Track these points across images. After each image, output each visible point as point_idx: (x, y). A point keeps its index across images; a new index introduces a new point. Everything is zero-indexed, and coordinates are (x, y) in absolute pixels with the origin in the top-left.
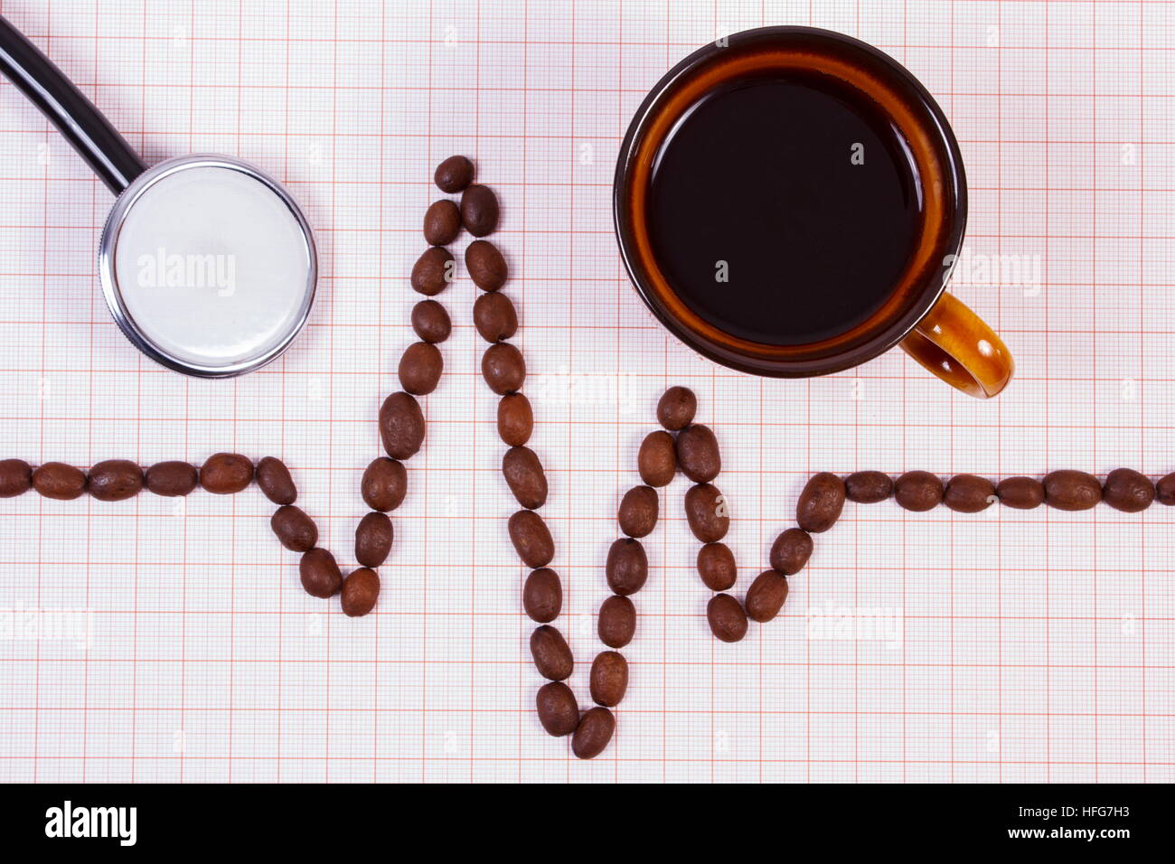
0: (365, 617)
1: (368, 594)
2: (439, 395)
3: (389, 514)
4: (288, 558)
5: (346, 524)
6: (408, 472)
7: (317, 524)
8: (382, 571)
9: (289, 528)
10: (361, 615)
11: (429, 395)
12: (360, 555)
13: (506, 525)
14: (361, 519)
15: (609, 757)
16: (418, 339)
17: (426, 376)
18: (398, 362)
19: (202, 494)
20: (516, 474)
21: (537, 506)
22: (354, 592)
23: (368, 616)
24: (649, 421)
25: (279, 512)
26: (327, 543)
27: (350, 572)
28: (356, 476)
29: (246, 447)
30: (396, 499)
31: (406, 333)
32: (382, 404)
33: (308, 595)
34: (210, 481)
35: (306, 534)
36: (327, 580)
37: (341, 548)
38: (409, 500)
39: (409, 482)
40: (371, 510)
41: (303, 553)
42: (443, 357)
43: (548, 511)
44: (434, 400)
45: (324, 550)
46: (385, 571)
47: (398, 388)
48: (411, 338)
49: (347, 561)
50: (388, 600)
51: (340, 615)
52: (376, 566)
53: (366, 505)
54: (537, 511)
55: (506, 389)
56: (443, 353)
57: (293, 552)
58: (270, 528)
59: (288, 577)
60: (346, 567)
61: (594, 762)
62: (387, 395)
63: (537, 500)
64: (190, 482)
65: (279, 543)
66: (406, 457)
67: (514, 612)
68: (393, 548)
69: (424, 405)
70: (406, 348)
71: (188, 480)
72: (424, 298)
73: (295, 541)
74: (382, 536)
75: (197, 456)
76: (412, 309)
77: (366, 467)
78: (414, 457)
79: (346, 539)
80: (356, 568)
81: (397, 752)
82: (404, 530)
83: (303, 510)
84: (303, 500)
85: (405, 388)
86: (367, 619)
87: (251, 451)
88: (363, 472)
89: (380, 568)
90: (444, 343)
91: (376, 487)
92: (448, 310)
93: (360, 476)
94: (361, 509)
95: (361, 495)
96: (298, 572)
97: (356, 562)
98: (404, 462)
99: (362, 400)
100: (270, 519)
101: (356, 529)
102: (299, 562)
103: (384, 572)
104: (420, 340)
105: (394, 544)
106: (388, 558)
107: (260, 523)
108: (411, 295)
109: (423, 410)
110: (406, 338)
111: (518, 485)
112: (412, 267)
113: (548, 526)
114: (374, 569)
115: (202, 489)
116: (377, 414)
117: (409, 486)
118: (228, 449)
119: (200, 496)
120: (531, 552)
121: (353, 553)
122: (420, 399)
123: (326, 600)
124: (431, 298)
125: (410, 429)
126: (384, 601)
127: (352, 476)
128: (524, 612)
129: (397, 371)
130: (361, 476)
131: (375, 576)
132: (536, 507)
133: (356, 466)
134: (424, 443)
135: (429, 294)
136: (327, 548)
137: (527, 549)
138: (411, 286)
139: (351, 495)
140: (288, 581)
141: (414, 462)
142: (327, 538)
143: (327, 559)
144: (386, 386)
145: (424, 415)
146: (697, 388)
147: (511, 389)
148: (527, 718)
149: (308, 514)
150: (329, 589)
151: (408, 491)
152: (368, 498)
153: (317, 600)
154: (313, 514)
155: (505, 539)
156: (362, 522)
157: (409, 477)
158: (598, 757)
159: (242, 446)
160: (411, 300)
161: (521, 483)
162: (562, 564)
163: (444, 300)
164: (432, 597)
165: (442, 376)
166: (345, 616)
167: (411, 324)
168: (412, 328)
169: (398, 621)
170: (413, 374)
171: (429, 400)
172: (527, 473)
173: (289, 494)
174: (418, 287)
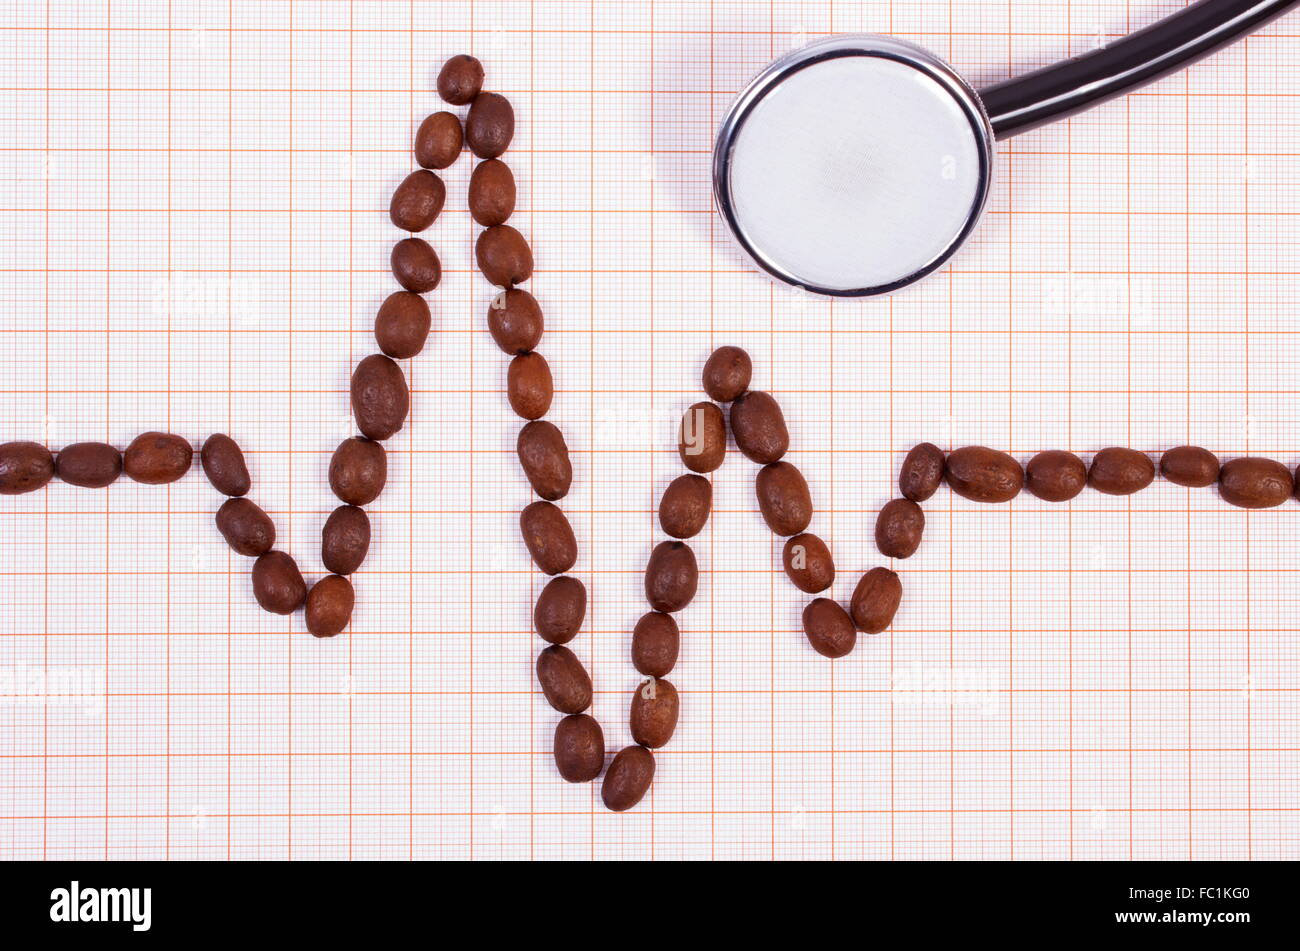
0: (335, 637)
1: (339, 608)
2: (426, 358)
3: (365, 508)
4: (238, 564)
5: (311, 521)
6: (388, 455)
7: (274, 521)
8: (357, 579)
9: (238, 527)
10: (331, 634)
11: (414, 358)
12: (328, 558)
13: (518, 521)
14: (329, 515)
15: (644, 810)
16: (398, 287)
17: (409, 335)
18: (374, 317)
19: (129, 485)
20: (533, 456)
21: (556, 497)
22: (323, 605)
23: (340, 636)
24: (692, 389)
25: (227, 505)
26: (287, 546)
27: (317, 581)
28: (323, 461)
29: (183, 425)
30: (373, 488)
31: (384, 280)
32: (354, 370)
33: (263, 611)
34: (136, 467)
35: (259, 534)
36: (286, 591)
37: (305, 551)
38: (390, 491)
39: (389, 467)
40: (342, 503)
41: (256, 558)
42: (431, 310)
43: (571, 503)
44: (420, 364)
45: (282, 554)
46: (361, 580)
47: (373, 348)
48: (390, 286)
49: (313, 568)
50: (365, 615)
51: (305, 636)
52: (348, 572)
53: (335, 497)
54: (557, 503)
55: (517, 347)
56: (431, 306)
57: (244, 557)
58: (215, 527)
59: (238, 588)
60: (311, 576)
61: (625, 816)
62: (361, 359)
63: (557, 490)
64: (112, 469)
65: (227, 545)
66: (385, 437)
67: (523, 629)
68: (370, 550)
69: (408, 371)
70: (384, 299)
71: (110, 467)
72: (406, 235)
73: (246, 543)
74: (357, 536)
75: (121, 437)
76: (391, 250)
77: (335, 449)
78: (395, 436)
79: (311, 539)
80: (323, 576)
81: (378, 806)
82: (384, 527)
83: (256, 503)
84: (256, 491)
85: (383, 349)
86: (340, 639)
87: (189, 431)
88: (331, 455)
89: (353, 575)
90: (432, 292)
91: (347, 475)
92: (437, 251)
93: (328, 459)
94: (329, 503)
95: (329, 485)
96: (251, 582)
97: (324, 569)
98: (383, 443)
99: (329, 364)
100: (214, 516)
101: (322, 527)
102: (251, 570)
103: (359, 582)
104: (402, 289)
105: (371, 545)
106: (364, 563)
107: (202, 522)
108: (391, 232)
109: (407, 377)
110: (384, 286)
111: (534, 469)
112: (391, 196)
113: (570, 521)
114: (347, 577)
115: (129, 479)
116: (348, 383)
117: (389, 473)
118: (160, 427)
119: (125, 486)
120: (547, 554)
121: (319, 557)
122: (403, 364)
123: (287, 617)
124: (415, 235)
125: (390, 402)
126: (359, 618)
127: (317, 461)
128: (535, 629)
129: (373, 328)
130: (329, 461)
131: (348, 586)
132: (555, 499)
133: (323, 449)
134: (408, 418)
135: (412, 230)
136: (287, 552)
137: (543, 551)
138: (390, 220)
139: (317, 485)
140: (238, 594)
141: (396, 442)
142: (287, 539)
143: (287, 563)
144: (359, 347)
145: (408, 383)
146: (751, 347)
147: (523, 347)
148: (541, 762)
149: (263, 509)
150: (290, 603)
151: (389, 479)
152: (338, 488)
153: (275, 616)
154: (268, 509)
155: (517, 539)
156: (331, 518)
157: (389, 461)
158: (631, 810)
159: (177, 425)
160: (390, 238)
161: (539, 466)
162: (583, 569)
163: (432, 238)
164: (420, 611)
165: (430, 334)
166: (311, 636)
167: (390, 268)
168: (391, 274)
169: (377, 642)
170: (393, 331)
171: (414, 364)
172: (547, 455)
173: (240, 483)
174: (399, 221)
